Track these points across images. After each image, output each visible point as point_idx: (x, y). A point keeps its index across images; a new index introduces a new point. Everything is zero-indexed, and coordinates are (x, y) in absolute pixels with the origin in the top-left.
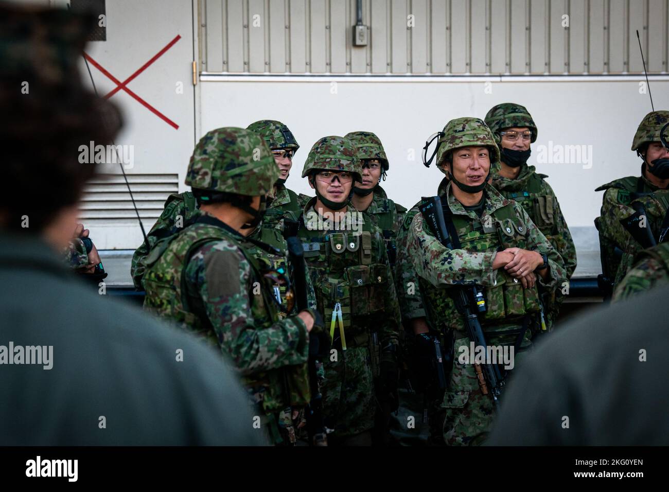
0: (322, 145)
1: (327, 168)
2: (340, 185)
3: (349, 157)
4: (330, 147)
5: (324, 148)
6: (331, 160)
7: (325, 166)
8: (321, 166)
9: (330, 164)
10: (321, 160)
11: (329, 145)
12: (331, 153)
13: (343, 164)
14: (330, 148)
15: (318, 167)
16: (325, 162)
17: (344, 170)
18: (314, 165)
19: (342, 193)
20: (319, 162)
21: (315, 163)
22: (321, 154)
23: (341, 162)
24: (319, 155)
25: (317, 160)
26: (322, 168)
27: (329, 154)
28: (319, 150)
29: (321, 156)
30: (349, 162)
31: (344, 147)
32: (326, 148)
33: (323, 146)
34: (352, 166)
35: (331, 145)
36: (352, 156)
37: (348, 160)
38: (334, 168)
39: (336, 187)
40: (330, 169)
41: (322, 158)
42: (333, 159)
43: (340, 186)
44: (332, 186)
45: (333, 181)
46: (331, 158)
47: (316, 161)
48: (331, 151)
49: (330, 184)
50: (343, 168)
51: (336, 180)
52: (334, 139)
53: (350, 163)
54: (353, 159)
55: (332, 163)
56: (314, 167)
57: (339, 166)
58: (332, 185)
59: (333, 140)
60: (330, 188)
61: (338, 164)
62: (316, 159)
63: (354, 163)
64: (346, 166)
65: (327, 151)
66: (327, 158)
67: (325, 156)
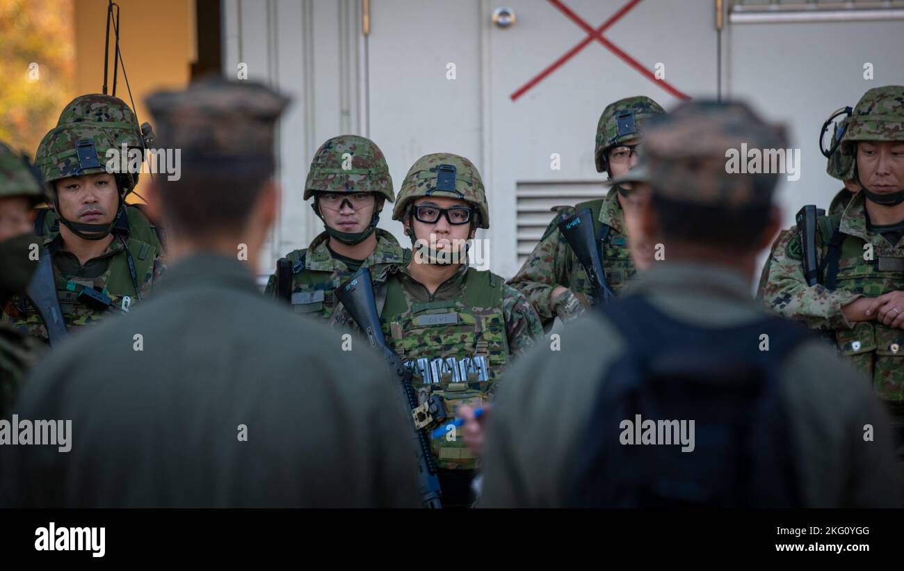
0: (324, 152)
1: (329, 189)
2: (353, 212)
3: (362, 169)
4: (334, 156)
5: (325, 159)
6: (335, 177)
7: (327, 187)
8: (321, 186)
9: (333, 183)
10: (322, 178)
11: (333, 153)
12: (334, 165)
13: (353, 182)
14: (333, 159)
15: (317, 189)
16: (327, 179)
17: (354, 190)
18: (313, 185)
19: (356, 223)
20: (318, 181)
21: (314, 180)
22: (322, 167)
23: (350, 179)
24: (319, 168)
25: (317, 176)
26: (322, 189)
27: (332, 167)
28: (320, 161)
29: (322, 171)
30: (362, 177)
31: (354, 155)
32: (329, 159)
33: (325, 154)
34: (368, 183)
35: (336, 152)
36: (367, 168)
37: (362, 175)
38: (339, 188)
39: (347, 215)
40: (333, 190)
41: (323, 174)
42: (337, 176)
43: (353, 214)
44: (342, 215)
45: (342, 207)
46: (335, 174)
47: (315, 179)
48: (335, 162)
49: (338, 212)
50: (353, 188)
51: (346, 206)
52: (342, 143)
53: (365, 179)
54: (370, 172)
55: (336, 181)
56: (313, 188)
57: (347, 185)
58: (341, 212)
59: (339, 145)
60: (338, 218)
61: (345, 182)
62: (315, 175)
63: (370, 178)
64: (358, 183)
65: (330, 163)
66: (329, 174)
67: (328, 170)
